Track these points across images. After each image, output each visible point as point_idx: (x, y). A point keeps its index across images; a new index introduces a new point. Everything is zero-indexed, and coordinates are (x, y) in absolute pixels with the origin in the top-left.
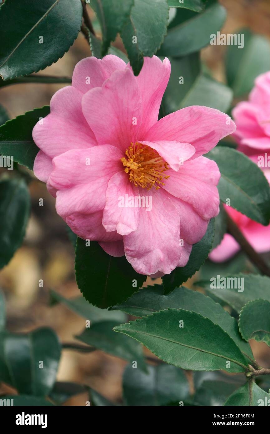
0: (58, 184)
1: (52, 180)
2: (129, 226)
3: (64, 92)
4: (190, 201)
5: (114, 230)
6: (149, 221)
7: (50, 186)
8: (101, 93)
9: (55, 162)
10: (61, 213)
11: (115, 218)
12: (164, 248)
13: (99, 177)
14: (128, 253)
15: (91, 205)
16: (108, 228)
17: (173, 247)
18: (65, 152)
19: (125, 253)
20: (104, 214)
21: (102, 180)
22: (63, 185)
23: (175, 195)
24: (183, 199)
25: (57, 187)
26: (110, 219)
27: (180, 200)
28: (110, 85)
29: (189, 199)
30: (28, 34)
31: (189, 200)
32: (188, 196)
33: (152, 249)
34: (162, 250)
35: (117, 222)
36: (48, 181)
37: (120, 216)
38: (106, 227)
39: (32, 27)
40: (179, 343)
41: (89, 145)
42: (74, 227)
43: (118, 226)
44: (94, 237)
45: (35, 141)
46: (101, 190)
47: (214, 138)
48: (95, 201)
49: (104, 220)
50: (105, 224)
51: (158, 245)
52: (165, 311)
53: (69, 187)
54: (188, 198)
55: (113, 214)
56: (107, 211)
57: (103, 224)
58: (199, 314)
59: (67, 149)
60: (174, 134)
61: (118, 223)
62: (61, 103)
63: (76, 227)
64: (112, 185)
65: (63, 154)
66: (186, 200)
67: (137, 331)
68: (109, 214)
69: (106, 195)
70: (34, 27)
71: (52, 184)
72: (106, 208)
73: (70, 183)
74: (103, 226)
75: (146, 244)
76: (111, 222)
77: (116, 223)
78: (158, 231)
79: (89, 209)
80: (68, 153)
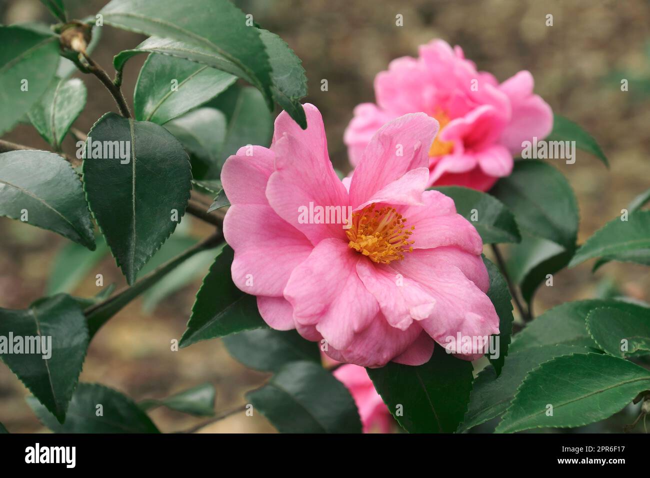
0: (312, 316)
1: (301, 317)
2: (426, 302)
3: (231, 216)
4: (452, 243)
5: (411, 322)
6: (433, 291)
7: (303, 326)
8: (281, 178)
9: (289, 294)
10: (341, 346)
11: (402, 308)
12: (472, 307)
13: (347, 278)
14: (442, 341)
15: (365, 312)
16: (402, 324)
17: (479, 300)
18: (289, 276)
19: (438, 343)
20: (386, 313)
21: (353, 279)
22: (317, 315)
23: (433, 246)
24: (444, 245)
25: (312, 321)
26: (397, 313)
27: (441, 248)
28: (281, 164)
29: (450, 240)
30: (134, 191)
31: (450, 242)
32: (446, 238)
33: (462, 317)
34: (473, 311)
35: (407, 310)
36: (296, 324)
37: (405, 301)
38: (398, 326)
39: (132, 181)
40: (572, 400)
41: (304, 254)
42: (360, 359)
43: (412, 313)
44: (389, 354)
45: (246, 292)
46: (361, 290)
47: (422, 155)
48: (366, 306)
49: (390, 320)
50: (396, 324)
51: (463, 308)
52: (527, 378)
53: (324, 312)
54: (448, 240)
55: (396, 305)
56: (386, 307)
57: (393, 326)
58: (562, 355)
59: (288, 273)
60: (376, 184)
61: (409, 311)
62: (239, 230)
63: (362, 357)
64: (365, 277)
65: (289, 281)
66: (447, 243)
67: (519, 421)
68: (392, 308)
69: (370, 293)
70: (134, 179)
71: (304, 322)
72: (383, 305)
73: (323, 305)
74: (394, 328)
75: (452, 315)
76: (401, 316)
77: (408, 313)
78: (451, 295)
79: (367, 320)
80: (293, 276)
